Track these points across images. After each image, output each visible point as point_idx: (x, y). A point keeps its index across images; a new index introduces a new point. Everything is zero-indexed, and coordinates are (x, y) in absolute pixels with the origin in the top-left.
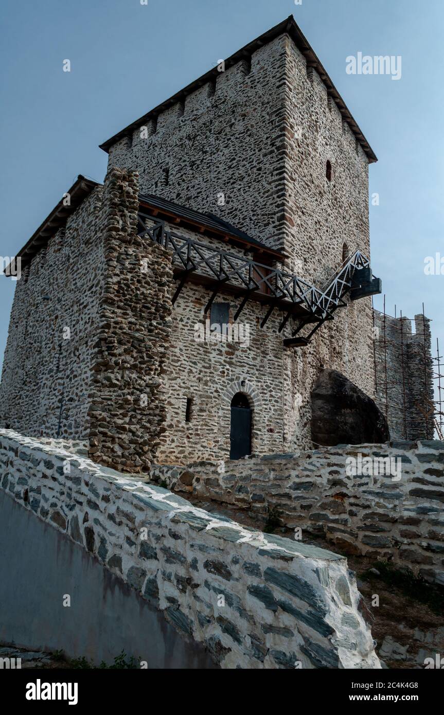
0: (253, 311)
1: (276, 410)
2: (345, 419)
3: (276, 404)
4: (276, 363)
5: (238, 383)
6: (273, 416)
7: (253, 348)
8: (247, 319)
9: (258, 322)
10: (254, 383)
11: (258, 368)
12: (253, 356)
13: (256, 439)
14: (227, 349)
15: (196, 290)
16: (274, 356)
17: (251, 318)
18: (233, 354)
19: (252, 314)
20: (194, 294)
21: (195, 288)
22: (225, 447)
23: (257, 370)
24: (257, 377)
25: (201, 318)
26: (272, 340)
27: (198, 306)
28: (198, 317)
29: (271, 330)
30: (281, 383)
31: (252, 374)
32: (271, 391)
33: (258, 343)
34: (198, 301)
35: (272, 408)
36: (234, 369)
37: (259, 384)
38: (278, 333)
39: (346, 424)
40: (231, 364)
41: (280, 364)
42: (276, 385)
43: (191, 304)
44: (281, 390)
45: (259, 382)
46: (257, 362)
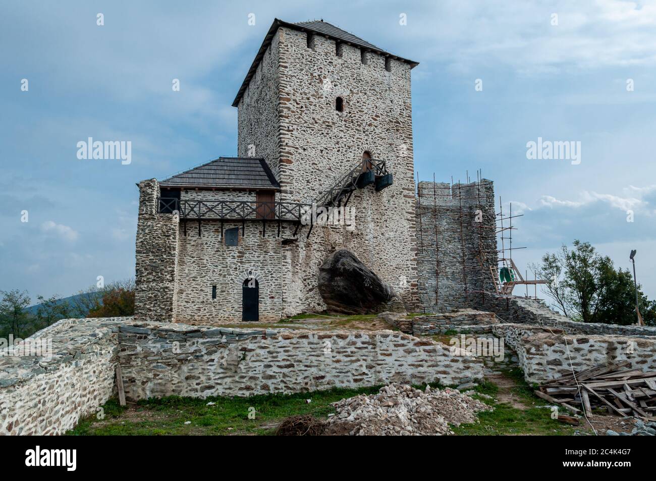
0: (257, 228)
1: (276, 285)
2: (338, 284)
3: (276, 281)
4: (276, 257)
5: (247, 273)
6: (274, 289)
7: (257, 251)
8: (252, 234)
9: (261, 234)
10: (259, 271)
11: (262, 262)
12: (257, 255)
13: (261, 303)
14: (239, 254)
15: (215, 225)
16: (274, 253)
17: (256, 232)
18: (243, 257)
19: (256, 230)
20: (214, 227)
21: (214, 223)
22: (239, 310)
23: (261, 263)
24: (261, 268)
25: (219, 240)
26: (272, 243)
27: (216, 233)
28: (217, 240)
29: (272, 237)
30: (280, 268)
31: (257, 266)
32: (272, 274)
33: (262, 247)
34: (217, 231)
35: (273, 284)
36: (243, 265)
37: (263, 271)
38: (277, 238)
39: (339, 286)
40: (241, 262)
41: (279, 257)
42: (276, 270)
43: (212, 234)
44: (280, 272)
45: (262, 270)
46: (260, 258)
